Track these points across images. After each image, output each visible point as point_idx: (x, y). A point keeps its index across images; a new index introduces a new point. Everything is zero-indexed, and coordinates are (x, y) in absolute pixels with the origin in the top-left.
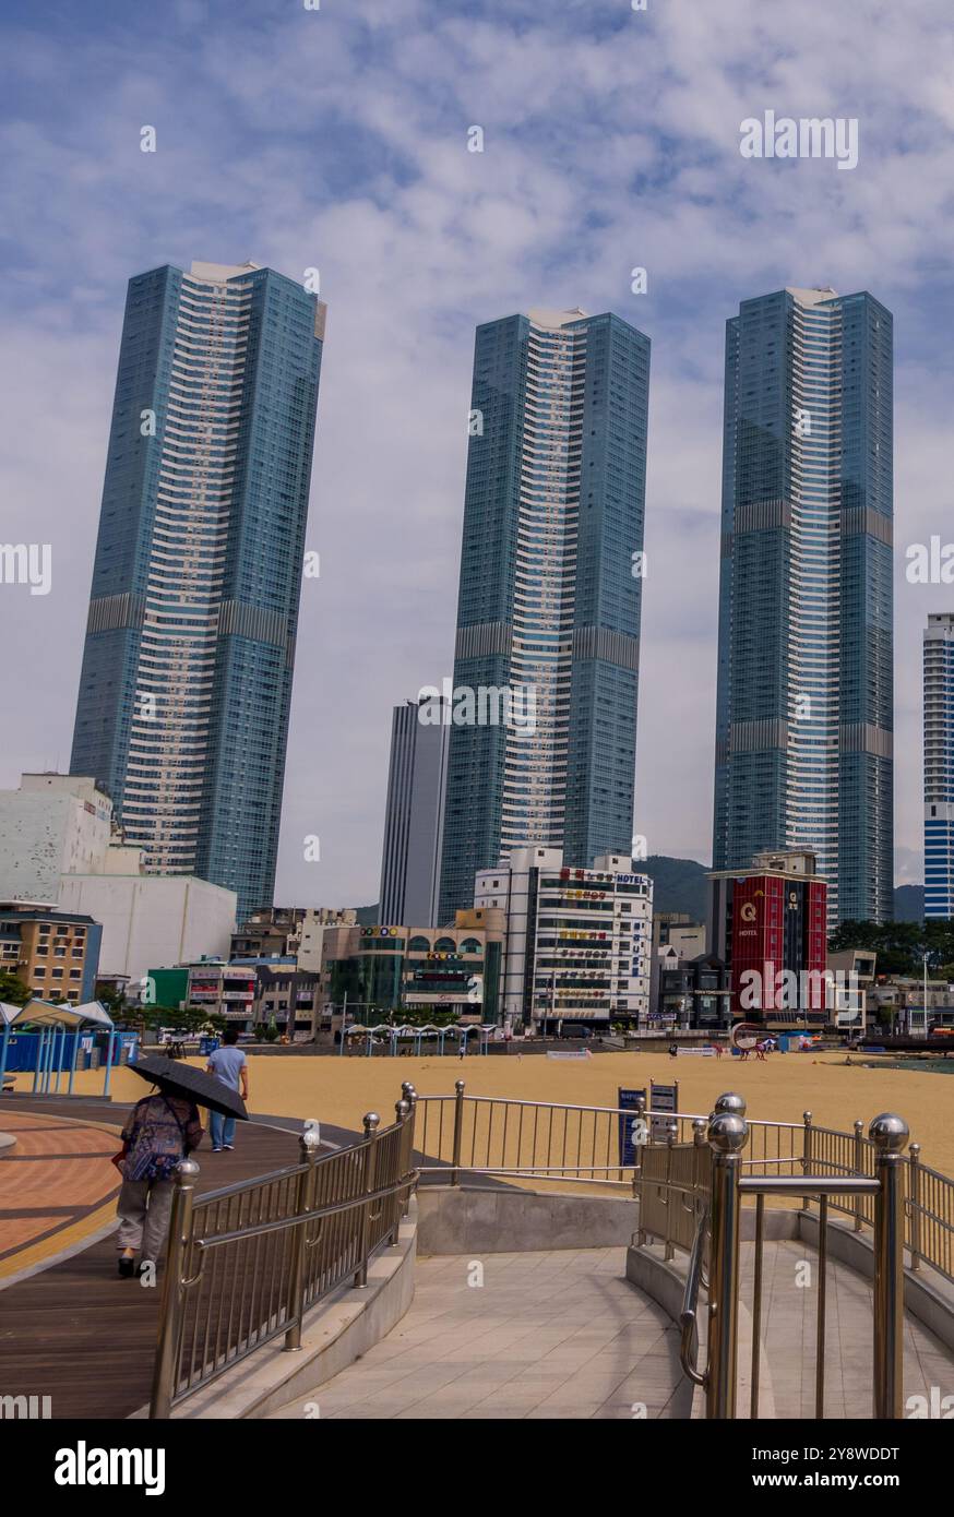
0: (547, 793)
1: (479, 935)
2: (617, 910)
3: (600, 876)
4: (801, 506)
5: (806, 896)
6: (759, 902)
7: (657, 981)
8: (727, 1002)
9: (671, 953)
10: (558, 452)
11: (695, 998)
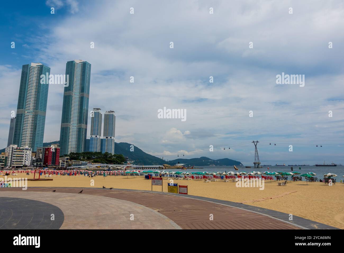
0: (30, 134)
2: (25, 152)
3: (23, 148)
5: (56, 150)
6: (48, 151)
7: (32, 161)
8: (42, 164)
9: (34, 158)
10: (34, 84)
11: (37, 163)
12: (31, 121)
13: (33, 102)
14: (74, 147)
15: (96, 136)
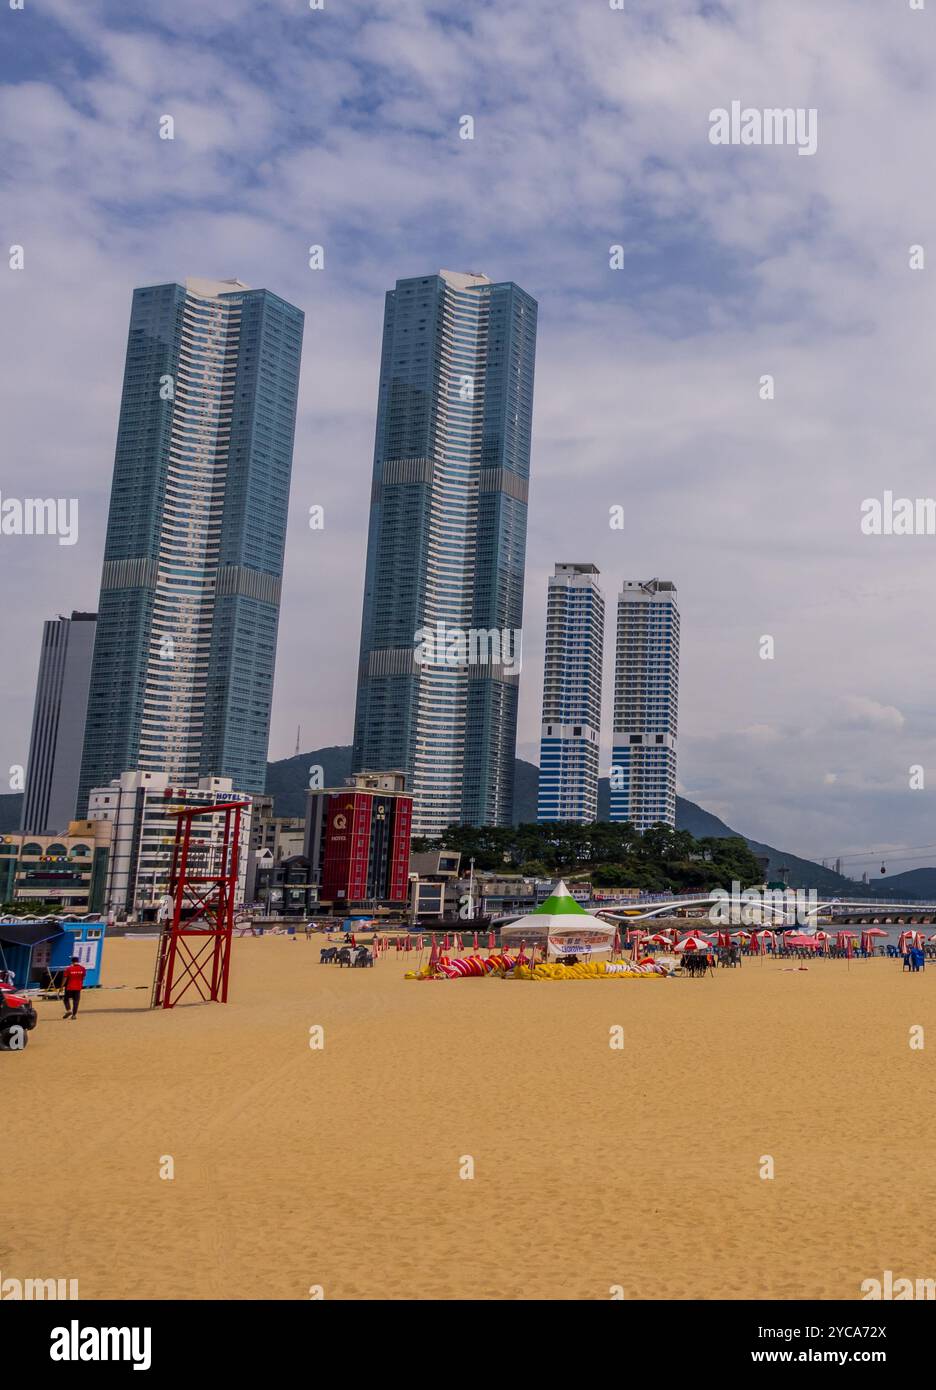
1: (89, 842)
2: (216, 822)
3: (201, 795)
4: (444, 464)
5: (393, 808)
6: (349, 814)
7: (254, 877)
8: (314, 894)
9: (267, 855)
10: (210, 409)
11: (285, 891)
12: (195, 636)
13: (204, 517)
14: (444, 797)
15: (578, 731)
